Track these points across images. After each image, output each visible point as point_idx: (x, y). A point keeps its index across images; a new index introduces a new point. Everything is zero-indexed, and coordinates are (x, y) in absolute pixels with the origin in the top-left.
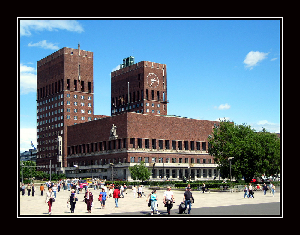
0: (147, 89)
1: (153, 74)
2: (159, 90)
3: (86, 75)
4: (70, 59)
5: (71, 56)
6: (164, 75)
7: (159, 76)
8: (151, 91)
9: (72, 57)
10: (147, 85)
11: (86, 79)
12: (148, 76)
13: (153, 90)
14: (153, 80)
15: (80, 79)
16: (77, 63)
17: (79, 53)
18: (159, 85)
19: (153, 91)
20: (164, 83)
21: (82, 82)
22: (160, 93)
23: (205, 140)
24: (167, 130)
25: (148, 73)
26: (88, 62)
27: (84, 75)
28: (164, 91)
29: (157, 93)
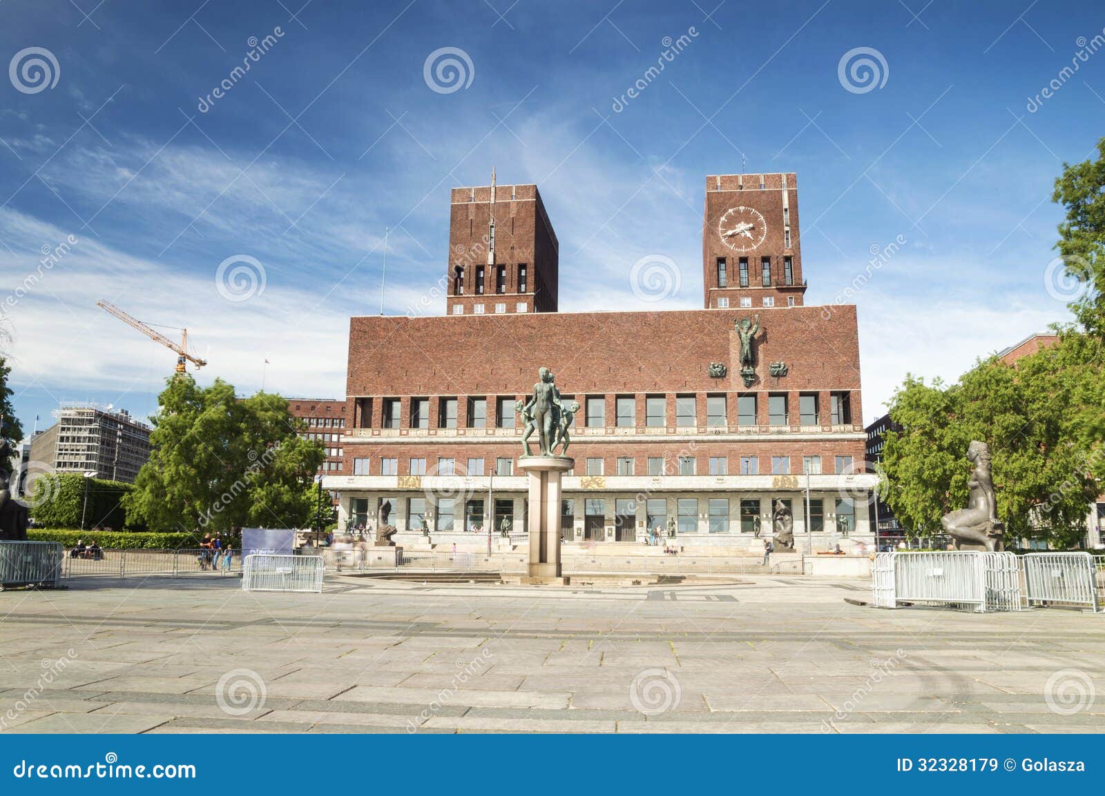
0: (721, 255)
1: (742, 208)
2: (766, 254)
3: (513, 248)
4: (467, 215)
5: (469, 206)
6: (786, 204)
7: (768, 212)
8: (737, 260)
9: (472, 210)
10: (722, 246)
11: (512, 257)
12: (723, 219)
13: (743, 254)
14: (742, 227)
15: (490, 261)
16: (486, 222)
17: (493, 194)
18: (769, 238)
19: (744, 260)
20: (787, 229)
21: (500, 268)
22: (774, 262)
23: (692, 385)
24: (504, 361)
25: (726, 211)
26: (518, 212)
27: (505, 249)
28: (787, 253)
29: (759, 261)
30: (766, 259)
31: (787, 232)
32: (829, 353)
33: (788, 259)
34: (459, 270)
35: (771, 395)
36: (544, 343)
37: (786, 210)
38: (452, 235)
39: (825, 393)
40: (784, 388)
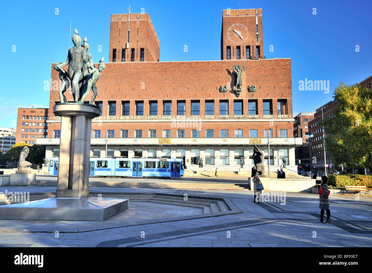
0: (229, 45)
1: (238, 24)
2: (248, 45)
3: (138, 41)
4: (118, 27)
5: (119, 22)
6: (257, 23)
7: (249, 26)
8: (235, 47)
9: (120, 24)
11: (137, 45)
12: (229, 29)
13: (238, 45)
15: (128, 46)
16: (126, 29)
17: (129, 17)
18: (249, 38)
19: (238, 47)
20: (257, 33)
21: (133, 50)
22: (251, 48)
23: (213, 96)
24: (125, 85)
25: (231, 25)
26: (140, 25)
27: (134, 41)
28: (258, 44)
29: (245, 48)
30: (248, 47)
31: (257, 35)
32: (277, 81)
33: (258, 47)
34: (115, 51)
35: (250, 101)
36: (144, 76)
37: (257, 25)
38: (111, 35)
39: (275, 100)
40: (256, 97)
